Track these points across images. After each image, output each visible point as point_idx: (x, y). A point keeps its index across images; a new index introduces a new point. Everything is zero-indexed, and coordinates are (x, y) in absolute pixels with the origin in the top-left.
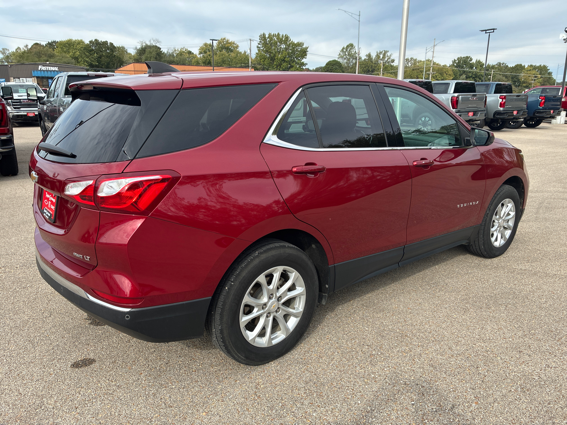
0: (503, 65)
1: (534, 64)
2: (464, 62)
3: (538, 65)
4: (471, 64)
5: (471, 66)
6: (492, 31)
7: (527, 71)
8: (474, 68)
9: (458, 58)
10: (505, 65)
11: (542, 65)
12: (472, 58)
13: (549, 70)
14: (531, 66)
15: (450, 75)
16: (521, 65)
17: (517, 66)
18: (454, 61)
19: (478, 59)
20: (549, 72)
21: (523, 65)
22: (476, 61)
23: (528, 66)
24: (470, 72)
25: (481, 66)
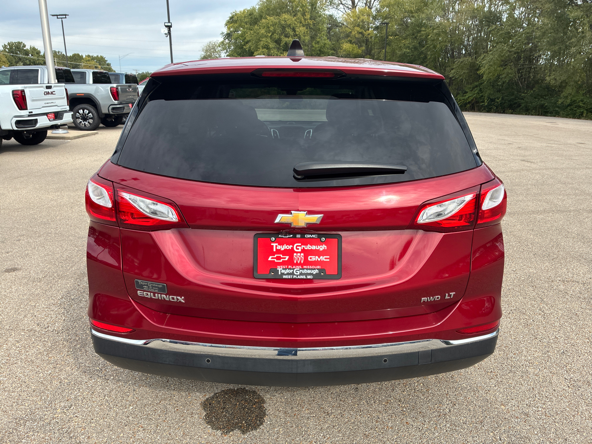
0: (59, 53)
1: (91, 55)
2: (18, 48)
3: (95, 55)
4: (25, 50)
5: (26, 53)
6: (65, 17)
7: (86, 61)
8: (30, 55)
9: (9, 43)
10: (61, 53)
11: (99, 56)
12: (25, 44)
13: (107, 61)
14: (89, 56)
15: (4, 62)
16: (78, 55)
17: (74, 55)
18: (5, 47)
19: (32, 46)
20: (108, 63)
21: (81, 55)
22: (31, 47)
23: (86, 56)
24: (27, 59)
25: (37, 54)
